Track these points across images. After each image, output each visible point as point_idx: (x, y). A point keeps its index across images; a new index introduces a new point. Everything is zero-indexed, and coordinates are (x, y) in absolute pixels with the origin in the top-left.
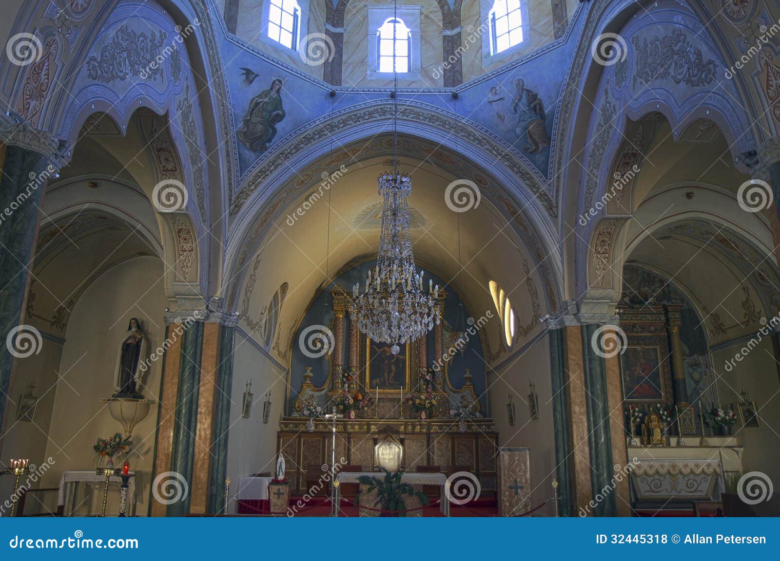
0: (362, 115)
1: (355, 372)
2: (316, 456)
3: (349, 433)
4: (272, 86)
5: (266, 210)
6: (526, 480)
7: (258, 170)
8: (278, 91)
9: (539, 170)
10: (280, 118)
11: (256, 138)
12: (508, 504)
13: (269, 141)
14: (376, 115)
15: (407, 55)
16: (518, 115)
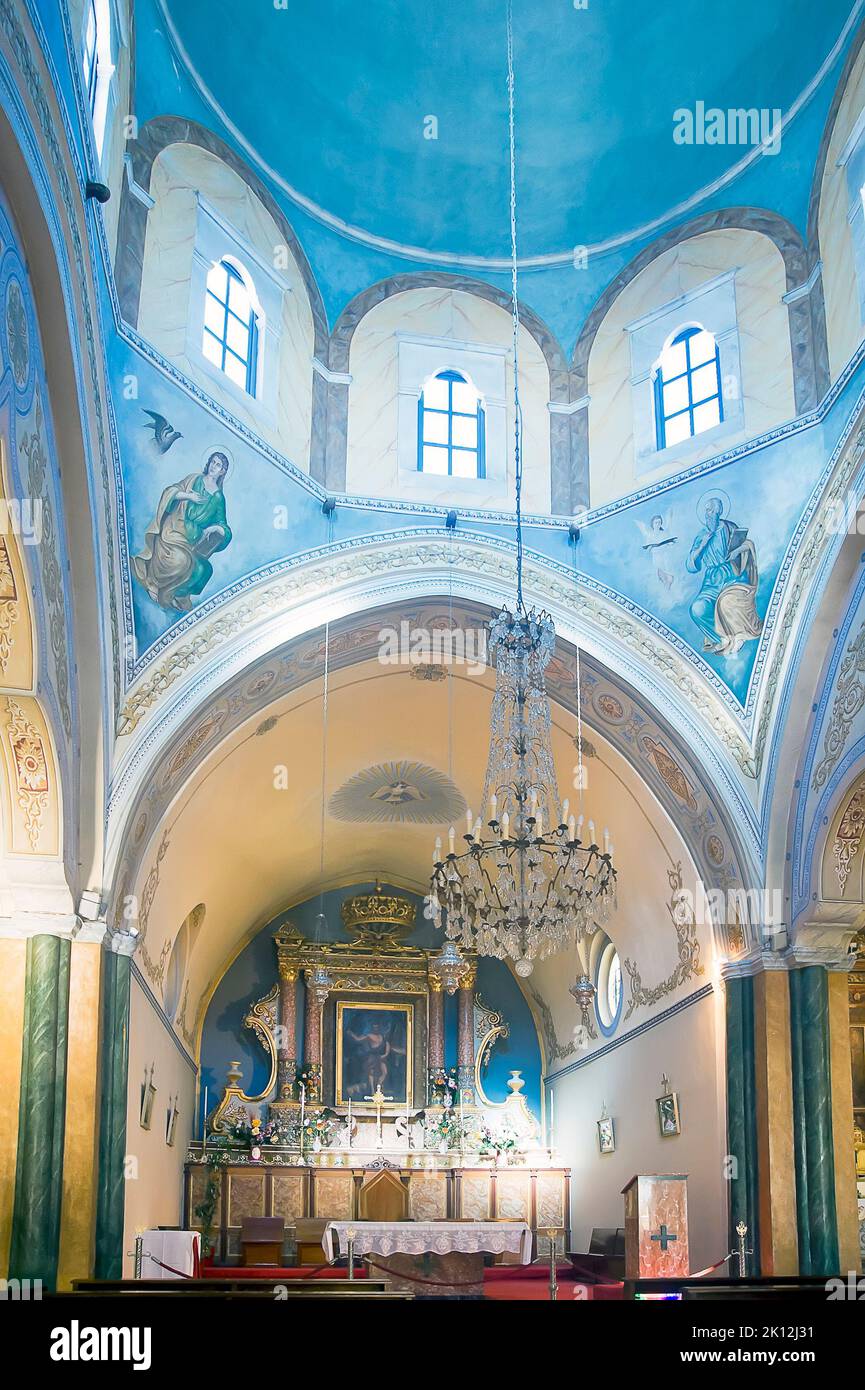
0: (387, 556)
1: (318, 1074)
2: (255, 1205)
3: (312, 1170)
4: (208, 465)
5: (188, 736)
6: (681, 1225)
7: (173, 651)
8: (219, 481)
9: (731, 688)
10: (222, 542)
11: (171, 578)
12: (649, 1265)
13: (197, 590)
14: (416, 559)
15: (474, 445)
16: (701, 575)
